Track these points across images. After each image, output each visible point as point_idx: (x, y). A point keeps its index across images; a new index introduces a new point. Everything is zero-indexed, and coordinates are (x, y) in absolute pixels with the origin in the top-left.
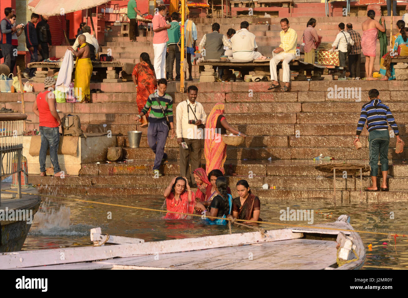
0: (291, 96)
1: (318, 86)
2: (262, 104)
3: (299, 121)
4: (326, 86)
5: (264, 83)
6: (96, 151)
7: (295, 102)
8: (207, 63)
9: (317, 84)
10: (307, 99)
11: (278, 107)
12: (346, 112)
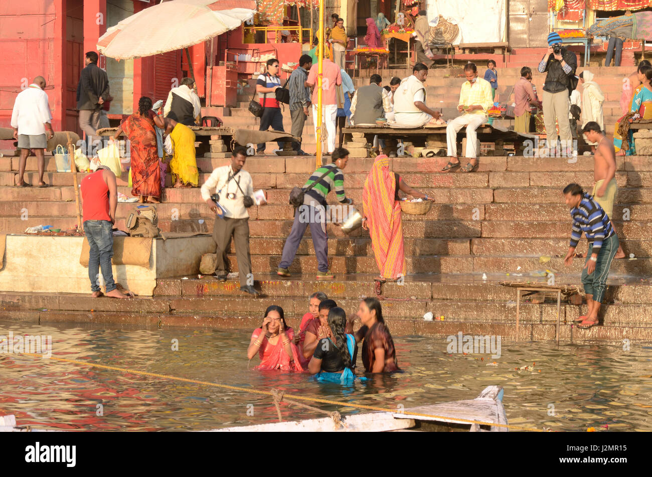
0: (479, 179)
1: (519, 164)
2: (435, 191)
3: (490, 216)
4: (531, 164)
5: (440, 160)
6: (181, 260)
7: (485, 188)
8: (356, 130)
9: (518, 161)
10: (503, 184)
11: (459, 196)
12: (559, 203)
